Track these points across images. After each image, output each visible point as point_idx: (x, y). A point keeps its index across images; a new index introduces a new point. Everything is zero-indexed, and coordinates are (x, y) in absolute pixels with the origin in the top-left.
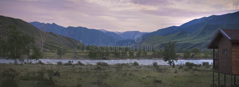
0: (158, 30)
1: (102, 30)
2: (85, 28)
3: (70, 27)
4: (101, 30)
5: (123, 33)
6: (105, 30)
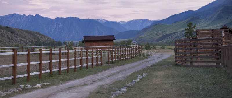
0: (170, 17)
1: (101, 19)
2: (77, 19)
3: (57, 18)
4: (99, 19)
5: (127, 22)
6: (105, 20)
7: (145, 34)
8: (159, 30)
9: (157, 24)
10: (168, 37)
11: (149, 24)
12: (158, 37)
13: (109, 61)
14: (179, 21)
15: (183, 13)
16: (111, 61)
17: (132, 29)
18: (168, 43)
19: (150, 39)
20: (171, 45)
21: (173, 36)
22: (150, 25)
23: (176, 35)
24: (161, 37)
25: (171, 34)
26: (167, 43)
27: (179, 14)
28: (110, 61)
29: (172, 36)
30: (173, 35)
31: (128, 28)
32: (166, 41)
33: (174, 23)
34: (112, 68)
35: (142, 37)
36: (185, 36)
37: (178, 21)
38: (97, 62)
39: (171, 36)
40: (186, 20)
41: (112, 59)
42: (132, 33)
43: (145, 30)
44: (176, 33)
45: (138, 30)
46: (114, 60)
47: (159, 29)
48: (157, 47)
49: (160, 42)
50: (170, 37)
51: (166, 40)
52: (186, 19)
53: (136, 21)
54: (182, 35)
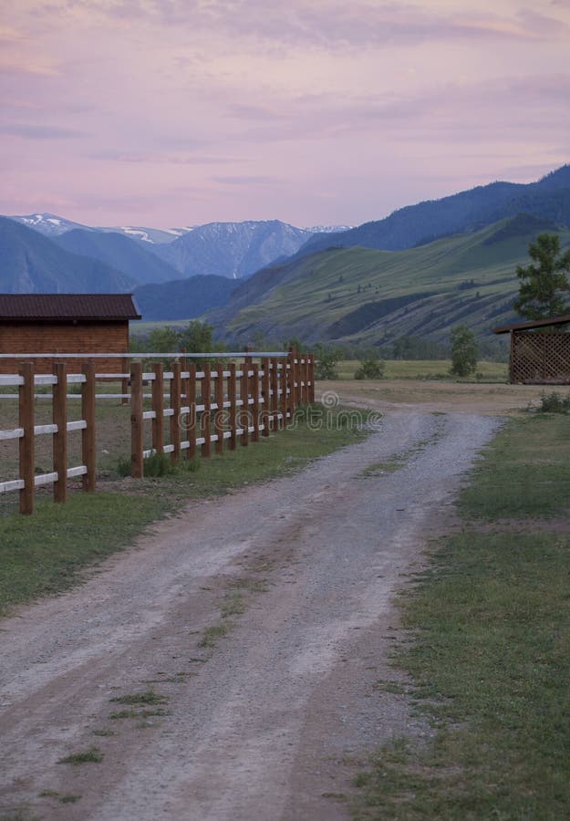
1: (45, 217)
4: (34, 217)
5: (180, 234)
6: (64, 222)
7: (272, 300)
8: (341, 280)
9: (331, 249)
10: (390, 317)
11: (293, 249)
12: (336, 314)
13: (136, 457)
14: (448, 235)
15: (463, 194)
16: (153, 460)
17: (206, 272)
18: (389, 346)
19: (295, 321)
20: (404, 358)
21: (413, 310)
22: (295, 251)
23: (427, 309)
24: (349, 317)
25: (403, 301)
26: (384, 346)
27: (446, 202)
28: (146, 453)
29: (407, 312)
30: (411, 306)
31: (184, 267)
32: (379, 336)
33: (420, 244)
34: (174, 513)
35: (252, 315)
36: (517, 306)
37: (438, 237)
38: (59, 467)
39: (401, 311)
40: (482, 232)
41: (157, 444)
42: (203, 290)
43: (269, 276)
44: (426, 295)
45: (235, 277)
46: (168, 448)
47: (344, 276)
48: (339, 363)
49: (348, 338)
50: (396, 314)
51: (377, 331)
52: (481, 228)
53: (225, 232)
54: (462, 304)
